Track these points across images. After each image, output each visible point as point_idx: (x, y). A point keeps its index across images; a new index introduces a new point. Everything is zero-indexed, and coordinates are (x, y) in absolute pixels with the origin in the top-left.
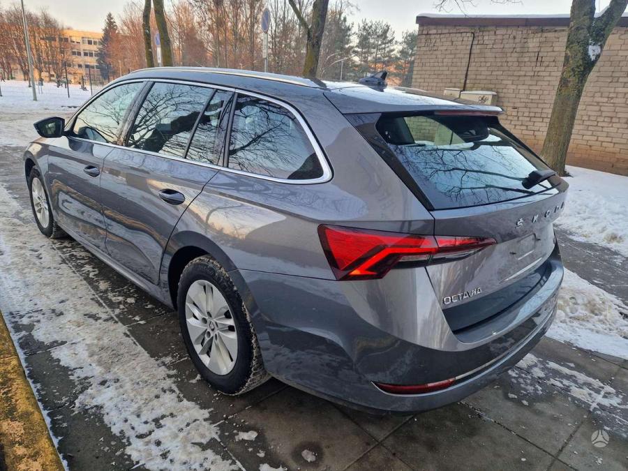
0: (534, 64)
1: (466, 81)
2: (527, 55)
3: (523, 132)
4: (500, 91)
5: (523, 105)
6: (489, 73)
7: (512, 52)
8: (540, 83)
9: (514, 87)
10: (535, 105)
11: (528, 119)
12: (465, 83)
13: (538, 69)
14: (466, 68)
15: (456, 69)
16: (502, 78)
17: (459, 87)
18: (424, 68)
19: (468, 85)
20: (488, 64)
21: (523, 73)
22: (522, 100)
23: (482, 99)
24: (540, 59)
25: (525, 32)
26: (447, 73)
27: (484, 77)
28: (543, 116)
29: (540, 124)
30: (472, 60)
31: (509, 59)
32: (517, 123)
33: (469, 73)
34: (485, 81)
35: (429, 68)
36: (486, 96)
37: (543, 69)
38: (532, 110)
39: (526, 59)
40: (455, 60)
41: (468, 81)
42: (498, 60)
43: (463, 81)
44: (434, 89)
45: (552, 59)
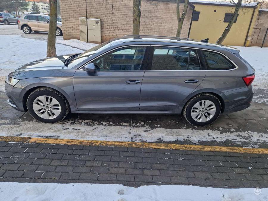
0: (112, 9)
1: (86, 14)
2: (108, 5)
3: (113, 35)
4: (101, 19)
5: (111, 24)
6: (96, 11)
7: (103, 4)
8: (115, 16)
9: (107, 18)
10: (115, 25)
11: (114, 30)
12: (87, 15)
13: (113, 11)
14: (85, 9)
15: (81, 8)
16: (101, 14)
17: (84, 17)
18: (65, 7)
19: (88, 16)
20: (95, 8)
21: (108, 12)
22: (110, 23)
23: (97, 22)
24: (113, 7)
26: (77, 10)
27: (94, 13)
28: (118, 28)
29: (118, 32)
30: (87, 5)
31: (102, 6)
32: (110, 31)
33: (87, 11)
34: (95, 15)
35: (68, 7)
36: (98, 21)
37: (115, 11)
38: (114, 26)
39: (109, 7)
40: (79, 5)
41: (88, 14)
42: (98, 6)
43: (85, 14)
44: (73, 17)
45: (117, 8)
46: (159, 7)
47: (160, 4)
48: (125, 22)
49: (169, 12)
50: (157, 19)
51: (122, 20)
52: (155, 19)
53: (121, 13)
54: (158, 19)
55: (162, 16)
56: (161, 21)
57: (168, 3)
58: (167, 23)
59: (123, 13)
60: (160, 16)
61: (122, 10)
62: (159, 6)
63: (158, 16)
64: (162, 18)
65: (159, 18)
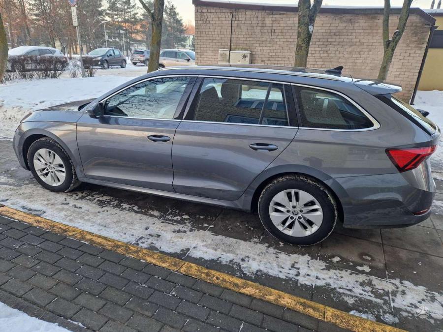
0: (270, 34)
1: (231, 44)
2: (266, 28)
4: (253, 50)
5: (267, 59)
6: (245, 39)
7: (257, 26)
8: (275, 45)
9: (261, 48)
10: (274, 59)
12: (231, 46)
13: (273, 37)
14: (230, 36)
15: (223, 36)
16: (253, 42)
17: (227, 48)
18: (202, 35)
19: (232, 47)
20: (244, 34)
21: (264, 39)
22: (266, 56)
23: (244, 56)
24: (273, 31)
25: (263, 14)
26: (218, 38)
27: (242, 42)
30: (233, 30)
31: (256, 31)
33: (232, 39)
34: (243, 44)
35: (205, 35)
36: (246, 54)
37: (276, 37)
38: (272, 62)
39: (266, 31)
40: (222, 30)
41: (232, 44)
42: (249, 31)
43: (229, 44)
44: (211, 49)
45: (280, 31)
46: (357, 25)
47: (359, 19)
48: (291, 54)
49: (376, 33)
50: (351, 46)
51: (286, 51)
52: (346, 47)
53: (286, 40)
54: (353, 47)
55: (362, 41)
56: (359, 50)
57: (376, 15)
58: (371, 53)
59: (289, 40)
60: (358, 40)
61: (288, 34)
62: (358, 22)
63: (355, 40)
64: (362, 44)
65: (355, 45)
